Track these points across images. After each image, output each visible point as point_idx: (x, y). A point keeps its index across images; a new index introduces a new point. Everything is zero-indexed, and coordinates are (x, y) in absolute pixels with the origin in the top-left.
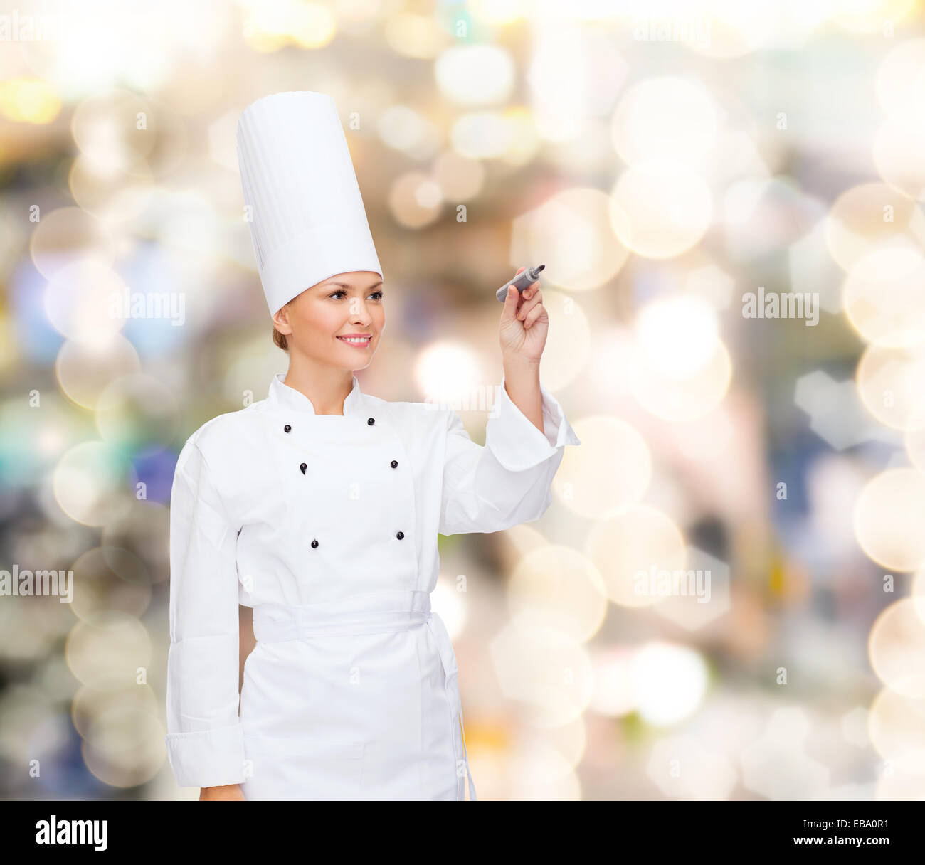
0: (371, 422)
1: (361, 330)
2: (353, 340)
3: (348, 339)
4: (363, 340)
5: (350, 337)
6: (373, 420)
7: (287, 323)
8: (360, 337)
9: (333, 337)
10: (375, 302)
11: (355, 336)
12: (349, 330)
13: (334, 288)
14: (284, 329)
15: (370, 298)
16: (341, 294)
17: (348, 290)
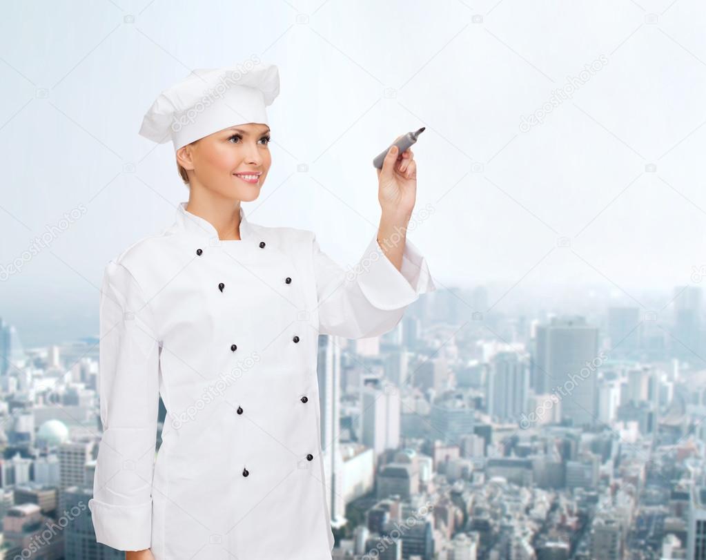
0: (262, 245)
1: (254, 168)
2: (246, 177)
3: (243, 176)
4: (254, 178)
5: (245, 174)
6: (264, 244)
7: (190, 160)
8: (252, 174)
9: (230, 174)
10: (263, 146)
11: (249, 174)
12: (244, 168)
13: (232, 133)
14: (188, 166)
15: (260, 142)
16: (237, 138)
17: (244, 136)
